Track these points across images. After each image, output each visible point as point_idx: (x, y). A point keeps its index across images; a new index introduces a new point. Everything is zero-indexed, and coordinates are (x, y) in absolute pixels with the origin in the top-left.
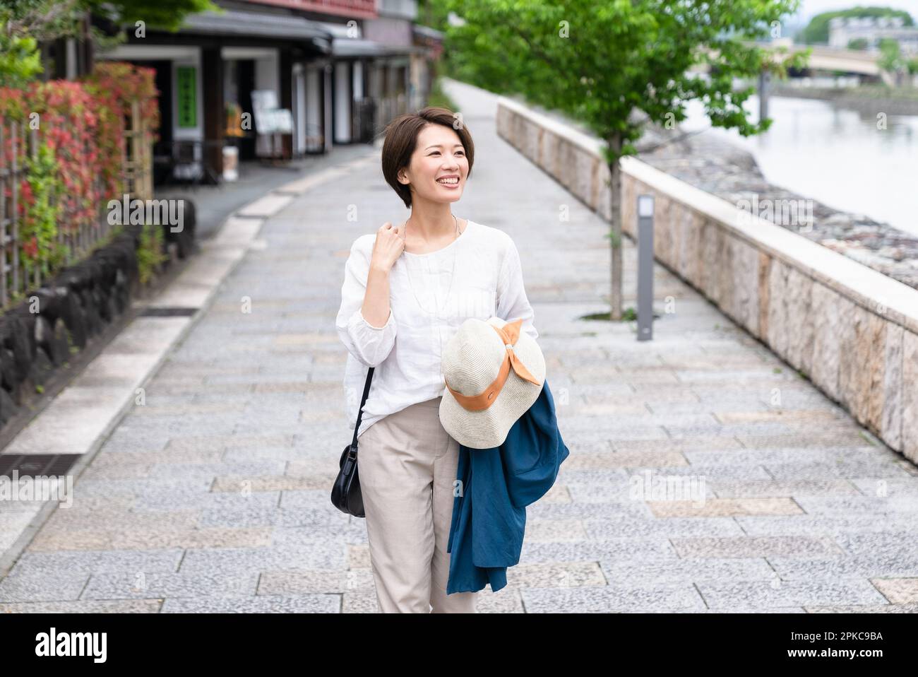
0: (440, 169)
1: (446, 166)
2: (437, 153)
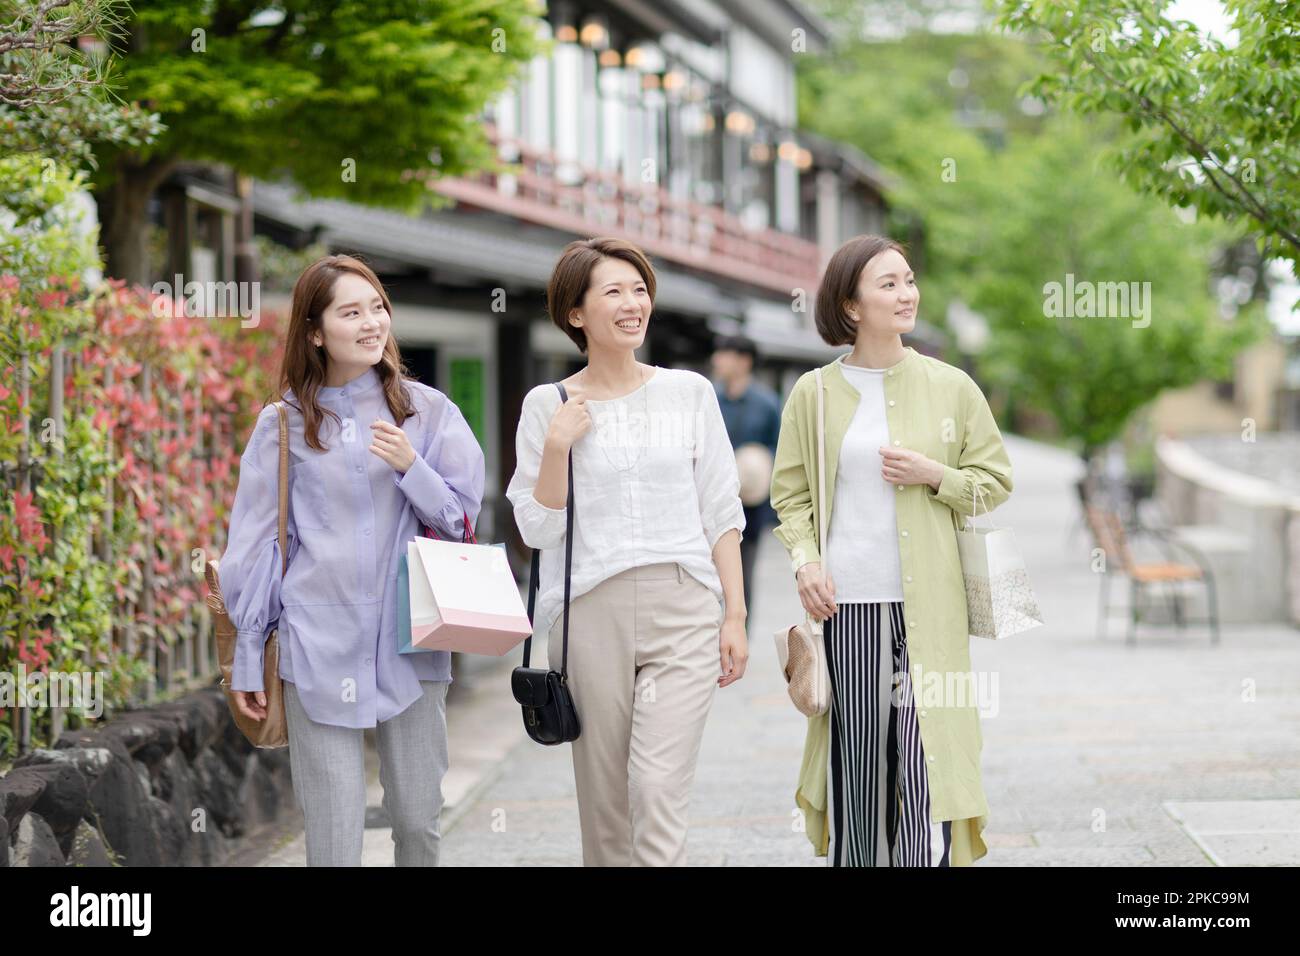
0: (620, 309)
1: (626, 307)
2: (615, 291)
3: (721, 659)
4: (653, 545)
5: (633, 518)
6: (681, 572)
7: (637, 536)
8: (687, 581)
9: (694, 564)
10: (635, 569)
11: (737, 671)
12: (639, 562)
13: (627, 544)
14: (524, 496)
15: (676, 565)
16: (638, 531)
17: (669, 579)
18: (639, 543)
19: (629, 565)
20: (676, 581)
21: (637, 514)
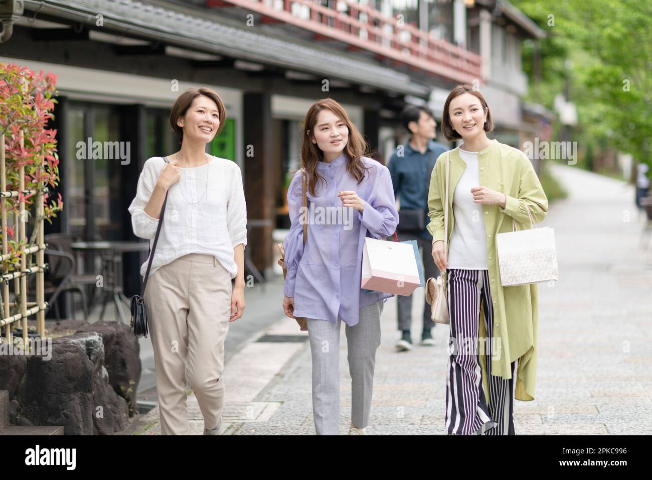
0: (202, 121)
1: (206, 120)
3: (231, 309)
4: (202, 243)
5: (192, 228)
6: (216, 261)
7: (194, 237)
8: (218, 266)
9: (223, 257)
10: (192, 254)
11: (239, 314)
12: (194, 251)
13: (188, 241)
14: (139, 210)
15: (214, 257)
16: (194, 235)
17: (209, 263)
18: (195, 241)
19: (189, 252)
20: (212, 265)
21: (194, 226)
